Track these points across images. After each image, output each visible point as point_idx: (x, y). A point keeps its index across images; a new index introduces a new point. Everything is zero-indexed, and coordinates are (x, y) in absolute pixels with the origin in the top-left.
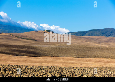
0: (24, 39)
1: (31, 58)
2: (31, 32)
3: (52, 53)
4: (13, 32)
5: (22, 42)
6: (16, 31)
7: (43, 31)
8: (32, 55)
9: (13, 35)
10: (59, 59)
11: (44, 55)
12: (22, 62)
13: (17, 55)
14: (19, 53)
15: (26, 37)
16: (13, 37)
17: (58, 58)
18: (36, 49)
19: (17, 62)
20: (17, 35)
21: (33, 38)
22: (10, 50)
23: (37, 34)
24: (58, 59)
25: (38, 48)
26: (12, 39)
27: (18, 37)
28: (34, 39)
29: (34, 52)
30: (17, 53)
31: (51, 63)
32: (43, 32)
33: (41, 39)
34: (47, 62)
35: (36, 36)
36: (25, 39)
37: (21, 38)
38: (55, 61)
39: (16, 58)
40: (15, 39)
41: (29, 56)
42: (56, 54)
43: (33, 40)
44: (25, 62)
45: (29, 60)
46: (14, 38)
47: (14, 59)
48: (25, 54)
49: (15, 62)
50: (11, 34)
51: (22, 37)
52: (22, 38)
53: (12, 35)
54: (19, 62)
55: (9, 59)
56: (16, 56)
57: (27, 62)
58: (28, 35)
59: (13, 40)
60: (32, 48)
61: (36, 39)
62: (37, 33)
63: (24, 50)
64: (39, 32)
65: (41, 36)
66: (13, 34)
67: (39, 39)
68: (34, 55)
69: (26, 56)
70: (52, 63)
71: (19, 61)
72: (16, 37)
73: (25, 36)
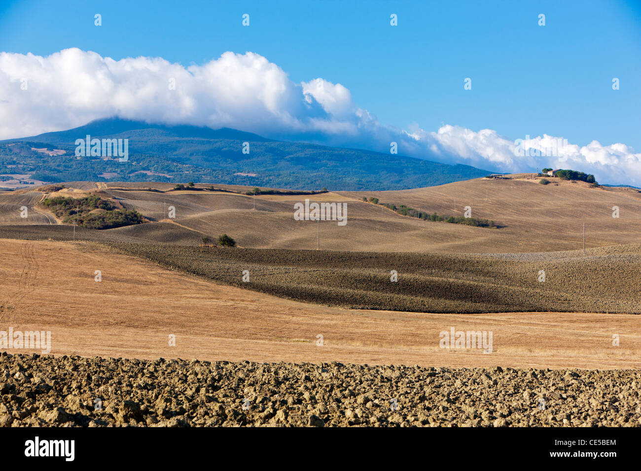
0: (435, 218)
1: (445, 320)
2: (472, 181)
3: (568, 296)
4: (386, 183)
5: (423, 236)
6: (397, 178)
7: (540, 175)
8: (457, 303)
9: (377, 201)
10: (598, 325)
11: (521, 304)
12: (391, 343)
13: (377, 305)
14: (388, 295)
15: (448, 207)
16: (379, 211)
17: (597, 321)
18: (487, 274)
19: (365, 344)
20: (398, 203)
21: (484, 215)
22: (344, 280)
23: (504, 194)
24: (592, 325)
25: (496, 268)
26: (371, 221)
27: (404, 211)
28: (490, 220)
29: (471, 287)
30: (379, 294)
31: (544, 347)
32: (538, 181)
33: (524, 218)
34: (527, 344)
35: (503, 205)
36: (441, 220)
37: (420, 216)
38: (572, 338)
39: (368, 320)
40: (384, 219)
41: (440, 308)
42: (588, 301)
43: (484, 225)
44: (406, 343)
45: (430, 332)
46: (379, 219)
47: (351, 330)
48: (419, 299)
49: (357, 345)
50: (370, 194)
51: (428, 212)
52: (426, 217)
53: (372, 200)
54: (375, 343)
55: (327, 326)
56: (365, 312)
57: (420, 343)
58: (455, 199)
59: (373, 229)
60: (464, 266)
61: (499, 219)
62: (503, 187)
63: (416, 280)
64: (517, 183)
65: (526, 204)
66: (376, 194)
67: (515, 217)
68: (468, 305)
69: (421, 311)
70: (551, 347)
71: (378, 339)
72: (395, 208)
73: (440, 207)
